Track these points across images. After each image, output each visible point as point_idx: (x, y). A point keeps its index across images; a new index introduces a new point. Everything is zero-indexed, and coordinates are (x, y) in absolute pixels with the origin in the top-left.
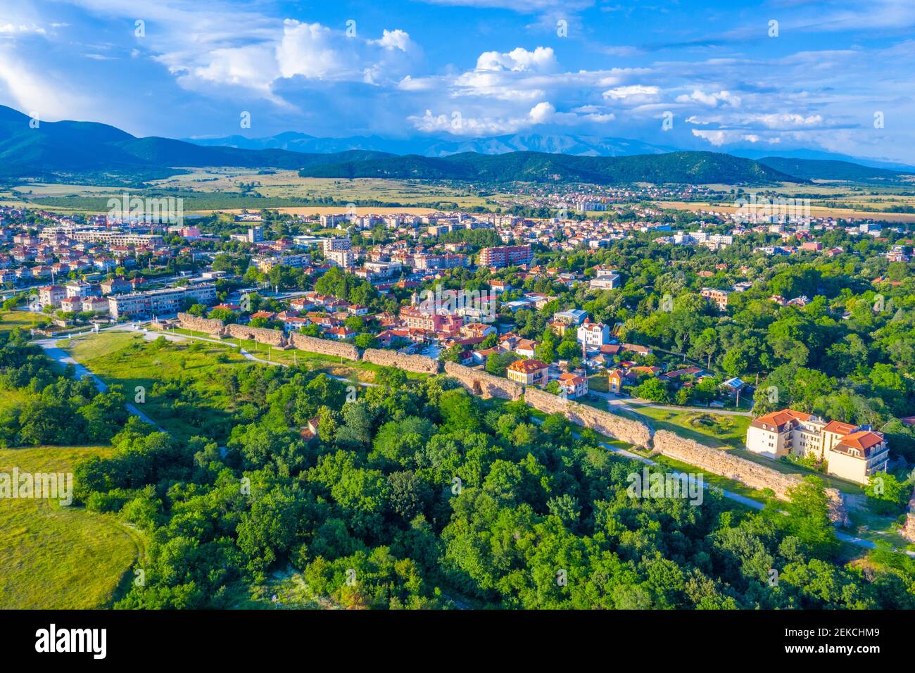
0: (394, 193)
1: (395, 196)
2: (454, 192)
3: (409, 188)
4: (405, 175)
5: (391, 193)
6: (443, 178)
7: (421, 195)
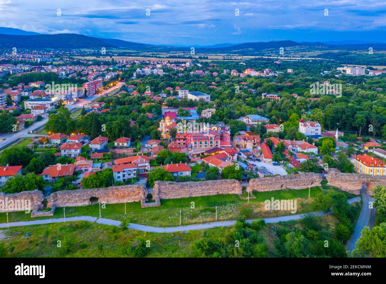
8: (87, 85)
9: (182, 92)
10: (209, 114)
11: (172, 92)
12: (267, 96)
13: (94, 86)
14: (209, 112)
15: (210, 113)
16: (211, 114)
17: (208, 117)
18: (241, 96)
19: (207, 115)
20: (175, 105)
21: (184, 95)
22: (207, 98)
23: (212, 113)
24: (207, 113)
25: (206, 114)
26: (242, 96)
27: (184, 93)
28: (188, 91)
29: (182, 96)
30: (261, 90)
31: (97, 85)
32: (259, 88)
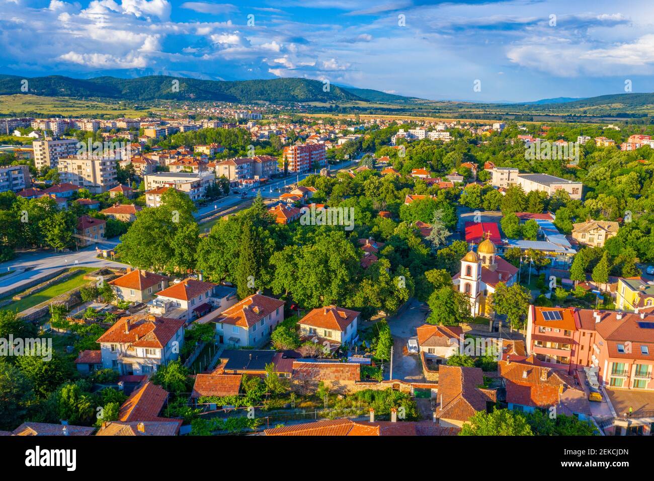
0: (50, 107)
1: (52, 109)
2: (109, 106)
3: (63, 103)
4: (53, 93)
5: (45, 107)
6: (92, 96)
7: (78, 109)
8: (292, 150)
9: (502, 174)
10: (596, 237)
11: (475, 173)
13: (308, 154)
15: (601, 232)
16: (603, 238)
19: (591, 240)
20: (490, 203)
21: (507, 181)
22: (575, 191)
23: (608, 233)
24: (592, 232)
25: (587, 236)
27: (506, 176)
28: (517, 171)
29: (502, 182)
31: (314, 152)
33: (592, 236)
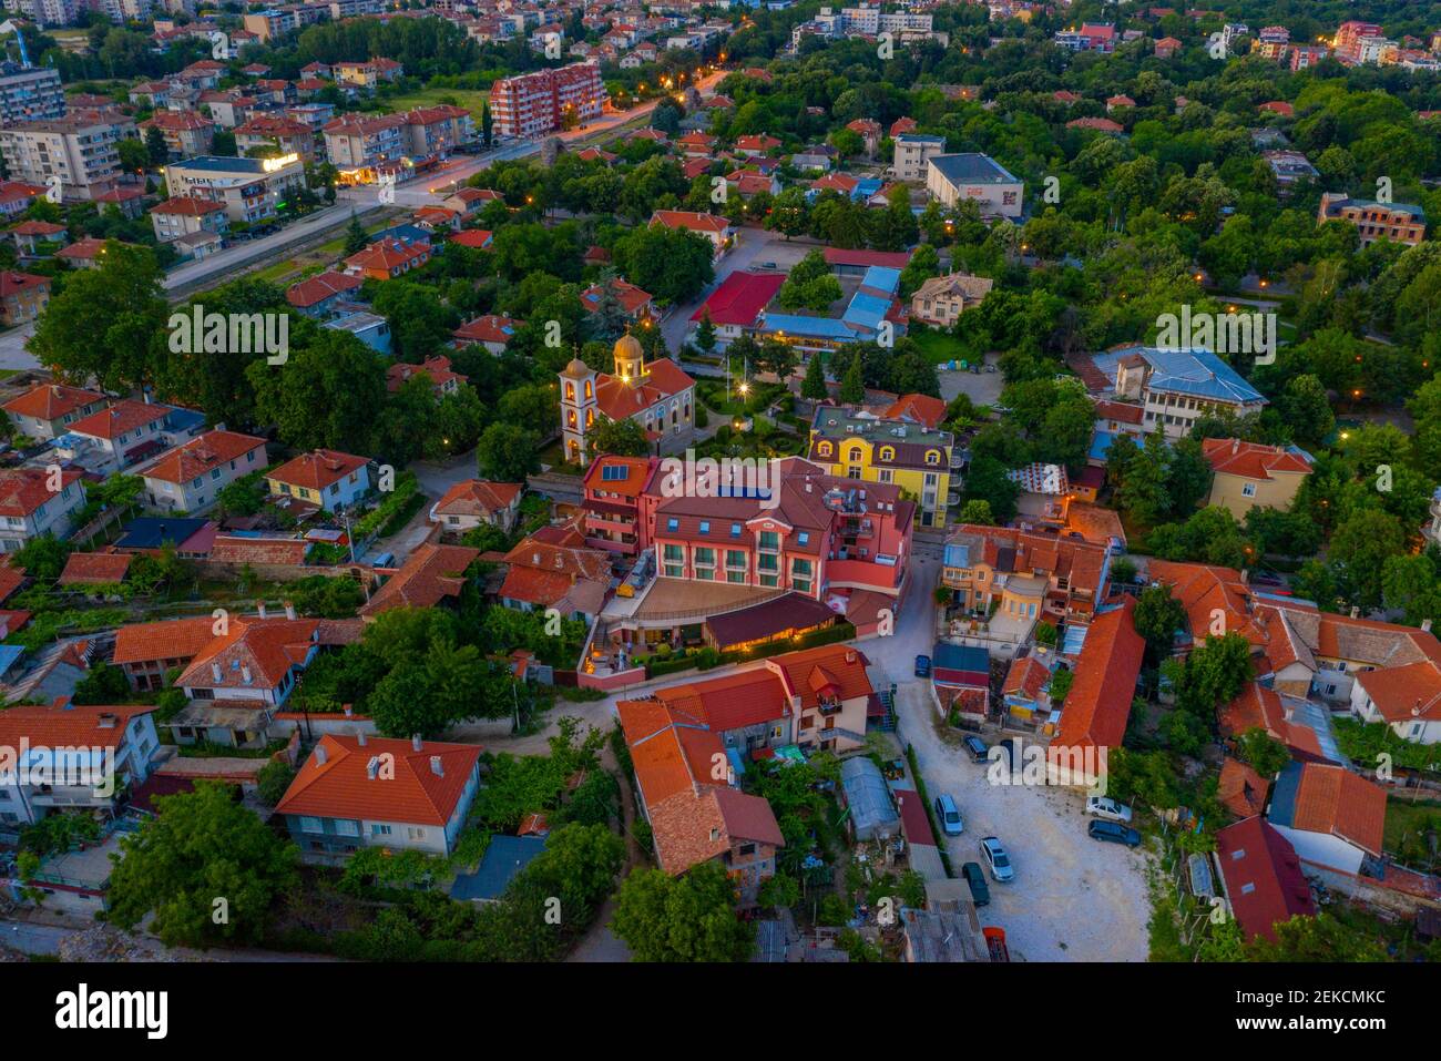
8: (508, 89)
9: (909, 150)
10: (947, 307)
11: (870, 143)
12: (1348, 210)
13: (547, 94)
14: (950, 293)
15: (958, 300)
16: (959, 309)
17: (945, 322)
18: (1201, 195)
19: (940, 313)
21: (918, 166)
22: (1009, 198)
23: (967, 301)
24: (940, 299)
25: (934, 306)
26: (1205, 198)
27: (916, 155)
28: (941, 145)
29: (908, 168)
30: (1340, 162)
31: (569, 88)
32: (1332, 151)
33: (940, 306)
